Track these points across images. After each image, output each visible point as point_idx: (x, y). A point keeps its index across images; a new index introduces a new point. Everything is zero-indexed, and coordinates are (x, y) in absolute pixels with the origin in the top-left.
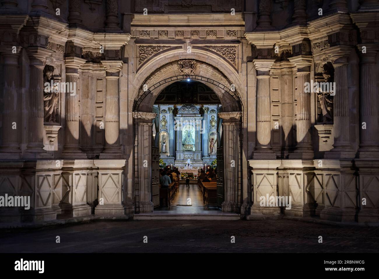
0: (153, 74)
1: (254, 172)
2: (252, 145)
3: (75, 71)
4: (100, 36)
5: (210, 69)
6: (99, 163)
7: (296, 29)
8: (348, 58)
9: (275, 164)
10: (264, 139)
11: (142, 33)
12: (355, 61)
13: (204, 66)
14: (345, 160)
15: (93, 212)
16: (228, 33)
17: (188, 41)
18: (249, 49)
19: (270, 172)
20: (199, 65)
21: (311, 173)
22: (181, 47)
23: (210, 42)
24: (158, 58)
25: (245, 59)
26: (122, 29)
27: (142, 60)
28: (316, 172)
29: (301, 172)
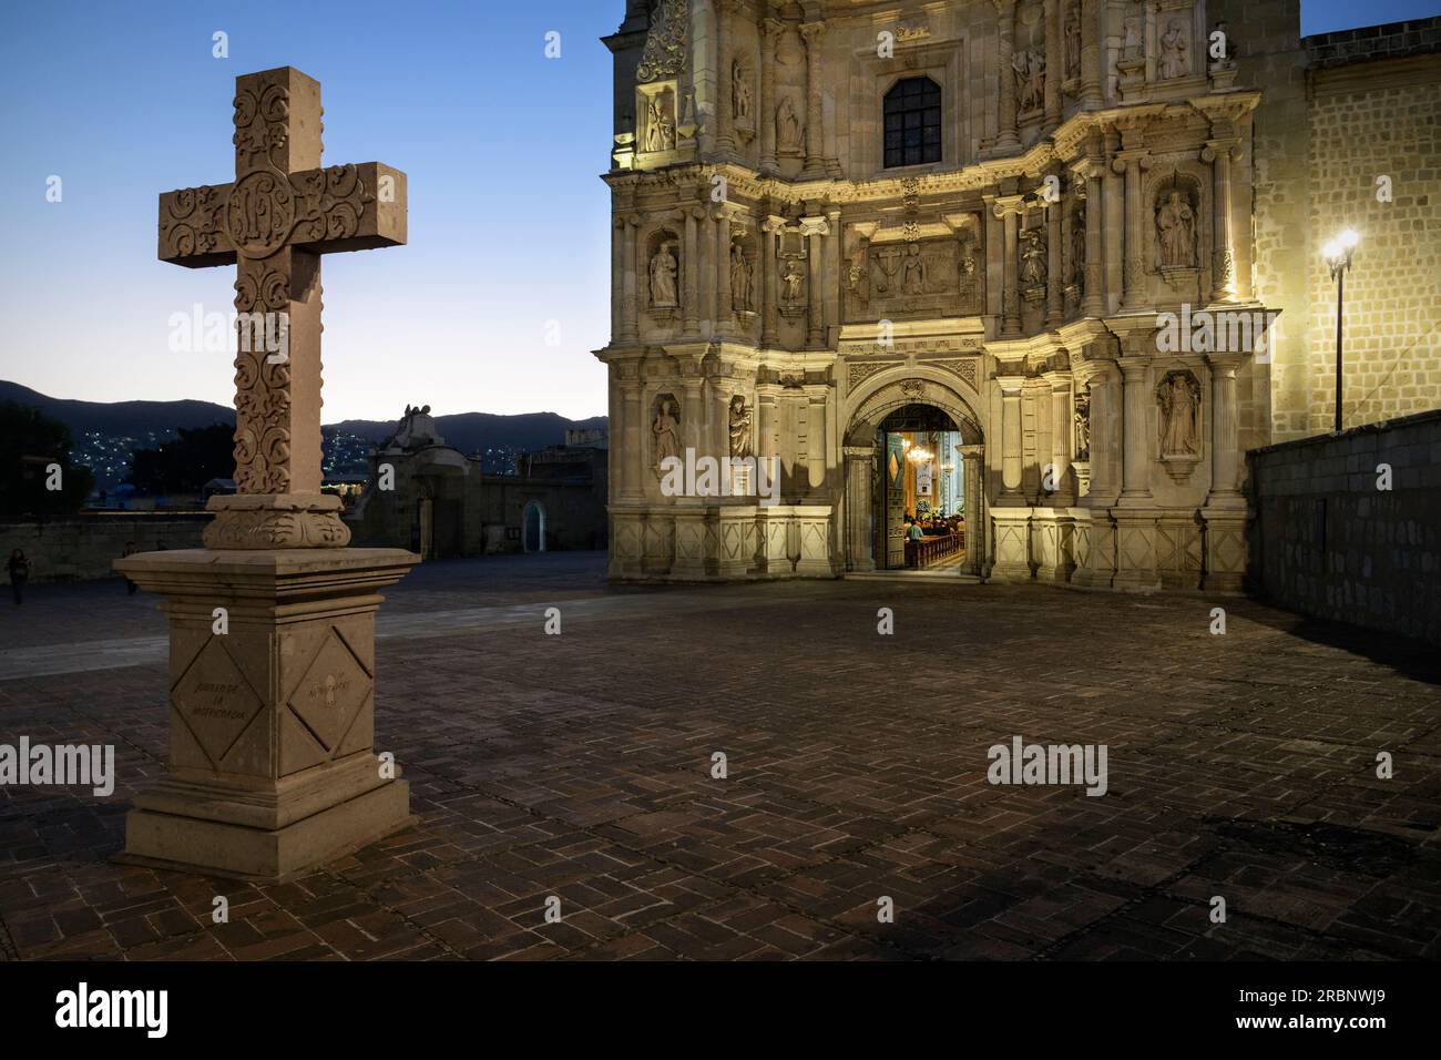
0: (868, 398)
1: (997, 523)
2: (997, 487)
3: (770, 400)
4: (799, 357)
5: (943, 390)
6: (800, 510)
7: (1045, 338)
8: (1107, 376)
9: (1025, 513)
10: (1012, 480)
11: (853, 348)
12: (1115, 379)
13: (934, 386)
14: (1100, 508)
15: (794, 569)
16: (965, 343)
17: (912, 356)
18: (994, 363)
19: (1018, 523)
20: (928, 385)
21: (1068, 525)
22: (902, 364)
23: (941, 355)
24: (873, 378)
25: (988, 377)
26: (826, 346)
27: (854, 382)
28: (1075, 524)
29: (1054, 524)
